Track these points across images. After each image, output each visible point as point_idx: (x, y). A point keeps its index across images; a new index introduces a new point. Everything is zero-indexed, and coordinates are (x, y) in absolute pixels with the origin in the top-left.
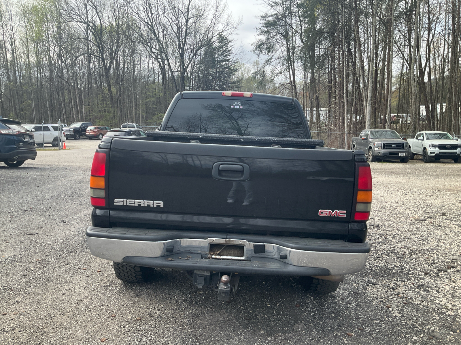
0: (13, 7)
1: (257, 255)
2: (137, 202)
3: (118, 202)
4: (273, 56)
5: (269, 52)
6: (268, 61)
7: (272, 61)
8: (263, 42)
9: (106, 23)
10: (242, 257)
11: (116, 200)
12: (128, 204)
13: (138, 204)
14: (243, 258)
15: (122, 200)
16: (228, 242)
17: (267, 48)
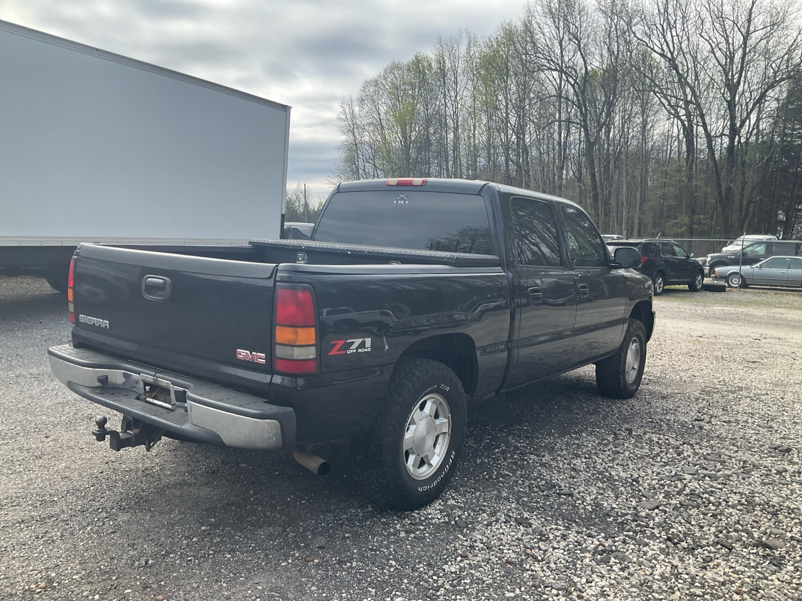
0: (460, 62)
2: (92, 320)
3: (82, 318)
9: (595, 63)
11: (80, 316)
12: (87, 322)
13: (93, 323)
14: (170, 406)
15: (84, 316)
16: (156, 383)
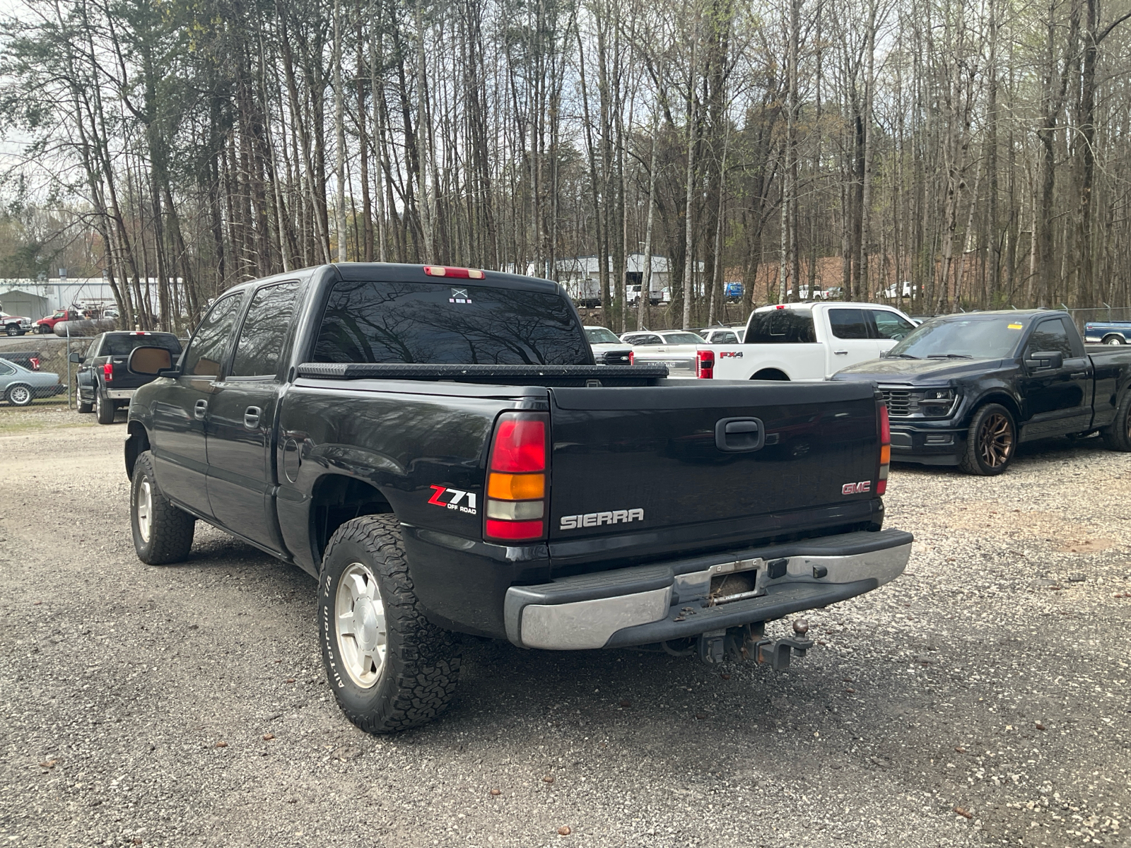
1: (777, 581)
2: (599, 518)
3: (569, 522)
4: (49, 136)
5: (34, 124)
6: (36, 148)
7: (46, 149)
8: (15, 96)
10: (753, 590)
11: (564, 520)
12: (586, 525)
13: (603, 521)
14: (755, 592)
15: (574, 517)
16: (738, 568)
17: (29, 114)
